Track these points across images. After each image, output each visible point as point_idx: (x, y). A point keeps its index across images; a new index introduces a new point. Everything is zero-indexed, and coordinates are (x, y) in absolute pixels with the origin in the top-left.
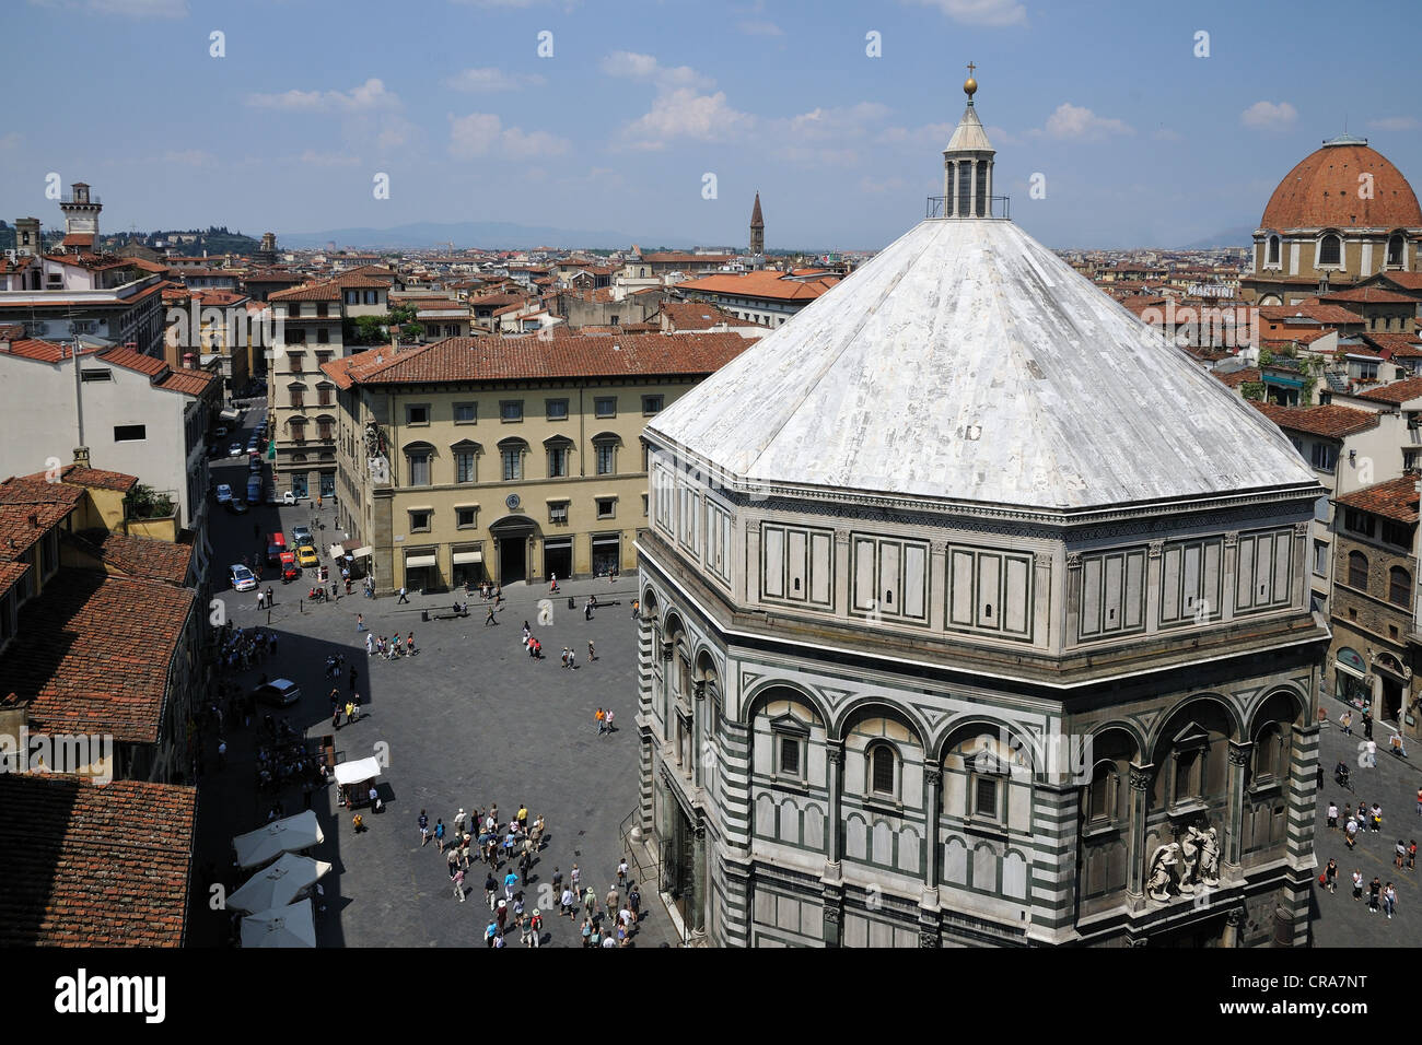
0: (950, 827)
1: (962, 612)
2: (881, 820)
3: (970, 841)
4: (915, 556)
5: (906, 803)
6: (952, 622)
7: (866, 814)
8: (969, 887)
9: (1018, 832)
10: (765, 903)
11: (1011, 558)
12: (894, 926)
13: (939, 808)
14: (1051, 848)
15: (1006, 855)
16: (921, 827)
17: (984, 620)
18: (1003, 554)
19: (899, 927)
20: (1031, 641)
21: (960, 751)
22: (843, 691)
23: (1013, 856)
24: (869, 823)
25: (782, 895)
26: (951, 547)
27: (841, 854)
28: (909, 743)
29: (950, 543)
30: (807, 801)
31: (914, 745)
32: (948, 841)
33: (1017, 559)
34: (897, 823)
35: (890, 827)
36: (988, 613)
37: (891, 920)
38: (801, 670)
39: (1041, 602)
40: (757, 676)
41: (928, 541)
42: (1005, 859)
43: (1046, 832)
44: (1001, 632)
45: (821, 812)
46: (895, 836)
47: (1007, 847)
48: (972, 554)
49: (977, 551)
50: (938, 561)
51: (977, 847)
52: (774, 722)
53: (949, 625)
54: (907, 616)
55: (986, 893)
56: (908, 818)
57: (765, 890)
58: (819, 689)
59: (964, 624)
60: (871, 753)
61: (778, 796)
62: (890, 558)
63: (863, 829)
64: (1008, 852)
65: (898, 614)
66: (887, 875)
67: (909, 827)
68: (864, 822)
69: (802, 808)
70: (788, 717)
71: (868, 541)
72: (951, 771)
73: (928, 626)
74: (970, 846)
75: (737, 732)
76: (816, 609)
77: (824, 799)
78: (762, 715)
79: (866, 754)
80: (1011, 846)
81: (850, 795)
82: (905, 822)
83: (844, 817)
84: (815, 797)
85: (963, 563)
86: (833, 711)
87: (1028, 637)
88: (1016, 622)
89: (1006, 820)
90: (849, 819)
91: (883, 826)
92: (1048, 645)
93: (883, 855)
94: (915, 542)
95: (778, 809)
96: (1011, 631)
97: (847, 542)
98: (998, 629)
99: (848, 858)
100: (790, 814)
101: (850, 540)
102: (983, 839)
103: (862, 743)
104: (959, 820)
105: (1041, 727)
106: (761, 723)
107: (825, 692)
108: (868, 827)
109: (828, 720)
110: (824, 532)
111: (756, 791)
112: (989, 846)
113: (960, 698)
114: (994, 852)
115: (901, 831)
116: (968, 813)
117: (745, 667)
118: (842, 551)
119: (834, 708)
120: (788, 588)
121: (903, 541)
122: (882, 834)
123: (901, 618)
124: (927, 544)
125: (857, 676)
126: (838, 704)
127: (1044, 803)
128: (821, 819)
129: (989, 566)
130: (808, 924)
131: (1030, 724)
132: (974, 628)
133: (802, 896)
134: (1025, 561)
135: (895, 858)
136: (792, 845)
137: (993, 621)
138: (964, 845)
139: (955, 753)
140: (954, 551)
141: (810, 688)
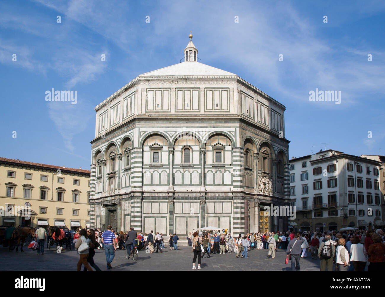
0: (208, 168)
1: (209, 107)
2: (186, 171)
3: (214, 170)
4: (195, 93)
5: (194, 163)
6: (207, 110)
7: (182, 170)
8: (214, 184)
9: (228, 165)
10: (147, 206)
11: (223, 90)
12: (191, 202)
13: (205, 162)
14: (238, 165)
15: (225, 172)
16: (199, 170)
17: (216, 108)
18: (221, 89)
19: (192, 202)
20: (229, 112)
21: (210, 145)
22: (174, 132)
23: (227, 172)
24: (182, 172)
25: (153, 202)
26: (206, 89)
27: (173, 184)
28: (195, 145)
29: (206, 88)
30: (162, 170)
31: (197, 146)
32: (207, 172)
33: (224, 90)
34: (191, 170)
35: (189, 172)
36: (217, 106)
37: (190, 201)
38: (160, 127)
39: (231, 101)
40: (145, 132)
41: (199, 88)
42: (224, 174)
43: (236, 161)
44: (221, 111)
45: (167, 172)
46: (191, 174)
47: (225, 170)
48: (212, 90)
49: (213, 89)
50: (202, 93)
51: (216, 172)
52: (151, 147)
53: (206, 111)
54: (193, 110)
55: (219, 185)
56: (195, 168)
57: (147, 202)
58: (166, 132)
59: (210, 110)
60: (183, 151)
61: (152, 170)
62: (188, 94)
63: (181, 175)
64: (225, 171)
65: (191, 110)
66: (188, 187)
67: (195, 171)
68: (181, 172)
69: (160, 172)
70: (156, 144)
71: (181, 90)
72: (208, 151)
73: (200, 112)
74: (214, 172)
75: (138, 150)
76: (165, 112)
77: (167, 168)
78: (147, 146)
79: (181, 151)
80: (226, 169)
81: (176, 165)
82: (194, 169)
83: (174, 172)
84: (164, 168)
85: (209, 93)
86: (171, 138)
87: (228, 111)
88: (225, 107)
89: (224, 162)
90: (176, 173)
91: (187, 172)
92: (234, 112)
93: (187, 181)
94: (195, 89)
95: (152, 175)
96: (224, 110)
97: (175, 91)
98: (220, 110)
99: (176, 185)
100: (156, 176)
101: (175, 90)
102: (218, 169)
103: (180, 148)
104: (211, 165)
105: (234, 131)
106: (146, 148)
107: (169, 133)
108: (182, 174)
109: (170, 141)
110: (167, 89)
111: (144, 170)
112: (220, 171)
113: (211, 127)
114: (221, 173)
115: (193, 172)
116: (213, 162)
117: (141, 130)
118: (173, 94)
119: (171, 137)
120: (155, 107)
121: (192, 89)
122: (187, 175)
123: (191, 111)
124: (199, 89)
125: (179, 126)
126: (173, 136)
127: (235, 152)
128: (167, 174)
129: (217, 93)
130: (162, 209)
131: (231, 131)
132: (213, 111)
133: (160, 201)
134: (226, 91)
135: (191, 181)
136: (157, 185)
137: (218, 108)
138: (212, 172)
139: (209, 146)
140: (207, 90)
141: (163, 132)
